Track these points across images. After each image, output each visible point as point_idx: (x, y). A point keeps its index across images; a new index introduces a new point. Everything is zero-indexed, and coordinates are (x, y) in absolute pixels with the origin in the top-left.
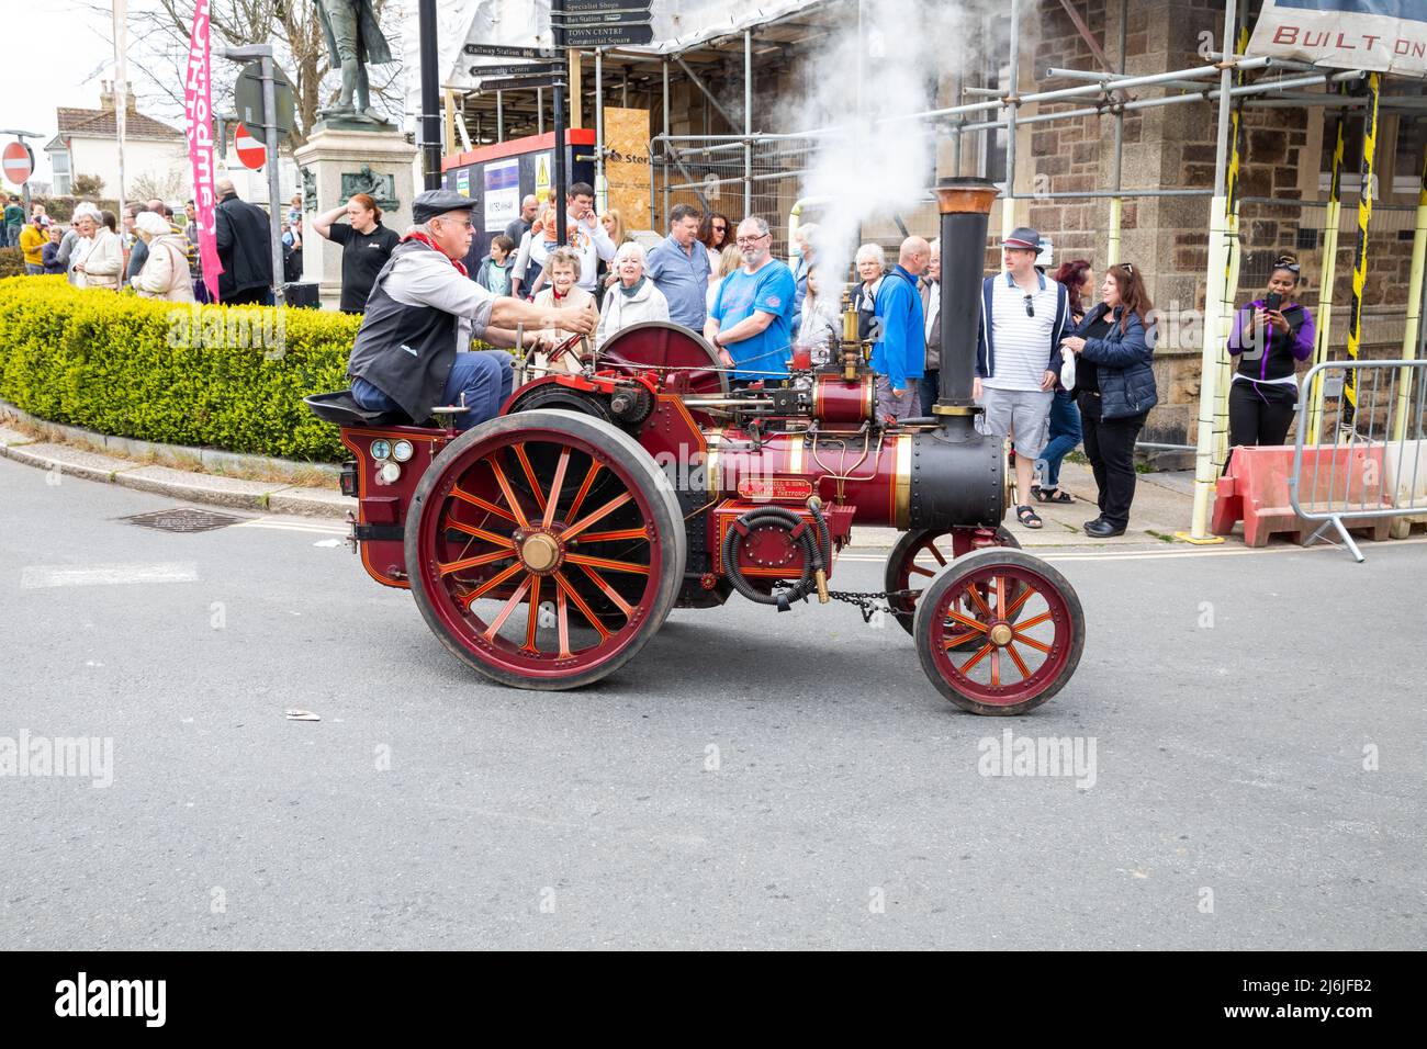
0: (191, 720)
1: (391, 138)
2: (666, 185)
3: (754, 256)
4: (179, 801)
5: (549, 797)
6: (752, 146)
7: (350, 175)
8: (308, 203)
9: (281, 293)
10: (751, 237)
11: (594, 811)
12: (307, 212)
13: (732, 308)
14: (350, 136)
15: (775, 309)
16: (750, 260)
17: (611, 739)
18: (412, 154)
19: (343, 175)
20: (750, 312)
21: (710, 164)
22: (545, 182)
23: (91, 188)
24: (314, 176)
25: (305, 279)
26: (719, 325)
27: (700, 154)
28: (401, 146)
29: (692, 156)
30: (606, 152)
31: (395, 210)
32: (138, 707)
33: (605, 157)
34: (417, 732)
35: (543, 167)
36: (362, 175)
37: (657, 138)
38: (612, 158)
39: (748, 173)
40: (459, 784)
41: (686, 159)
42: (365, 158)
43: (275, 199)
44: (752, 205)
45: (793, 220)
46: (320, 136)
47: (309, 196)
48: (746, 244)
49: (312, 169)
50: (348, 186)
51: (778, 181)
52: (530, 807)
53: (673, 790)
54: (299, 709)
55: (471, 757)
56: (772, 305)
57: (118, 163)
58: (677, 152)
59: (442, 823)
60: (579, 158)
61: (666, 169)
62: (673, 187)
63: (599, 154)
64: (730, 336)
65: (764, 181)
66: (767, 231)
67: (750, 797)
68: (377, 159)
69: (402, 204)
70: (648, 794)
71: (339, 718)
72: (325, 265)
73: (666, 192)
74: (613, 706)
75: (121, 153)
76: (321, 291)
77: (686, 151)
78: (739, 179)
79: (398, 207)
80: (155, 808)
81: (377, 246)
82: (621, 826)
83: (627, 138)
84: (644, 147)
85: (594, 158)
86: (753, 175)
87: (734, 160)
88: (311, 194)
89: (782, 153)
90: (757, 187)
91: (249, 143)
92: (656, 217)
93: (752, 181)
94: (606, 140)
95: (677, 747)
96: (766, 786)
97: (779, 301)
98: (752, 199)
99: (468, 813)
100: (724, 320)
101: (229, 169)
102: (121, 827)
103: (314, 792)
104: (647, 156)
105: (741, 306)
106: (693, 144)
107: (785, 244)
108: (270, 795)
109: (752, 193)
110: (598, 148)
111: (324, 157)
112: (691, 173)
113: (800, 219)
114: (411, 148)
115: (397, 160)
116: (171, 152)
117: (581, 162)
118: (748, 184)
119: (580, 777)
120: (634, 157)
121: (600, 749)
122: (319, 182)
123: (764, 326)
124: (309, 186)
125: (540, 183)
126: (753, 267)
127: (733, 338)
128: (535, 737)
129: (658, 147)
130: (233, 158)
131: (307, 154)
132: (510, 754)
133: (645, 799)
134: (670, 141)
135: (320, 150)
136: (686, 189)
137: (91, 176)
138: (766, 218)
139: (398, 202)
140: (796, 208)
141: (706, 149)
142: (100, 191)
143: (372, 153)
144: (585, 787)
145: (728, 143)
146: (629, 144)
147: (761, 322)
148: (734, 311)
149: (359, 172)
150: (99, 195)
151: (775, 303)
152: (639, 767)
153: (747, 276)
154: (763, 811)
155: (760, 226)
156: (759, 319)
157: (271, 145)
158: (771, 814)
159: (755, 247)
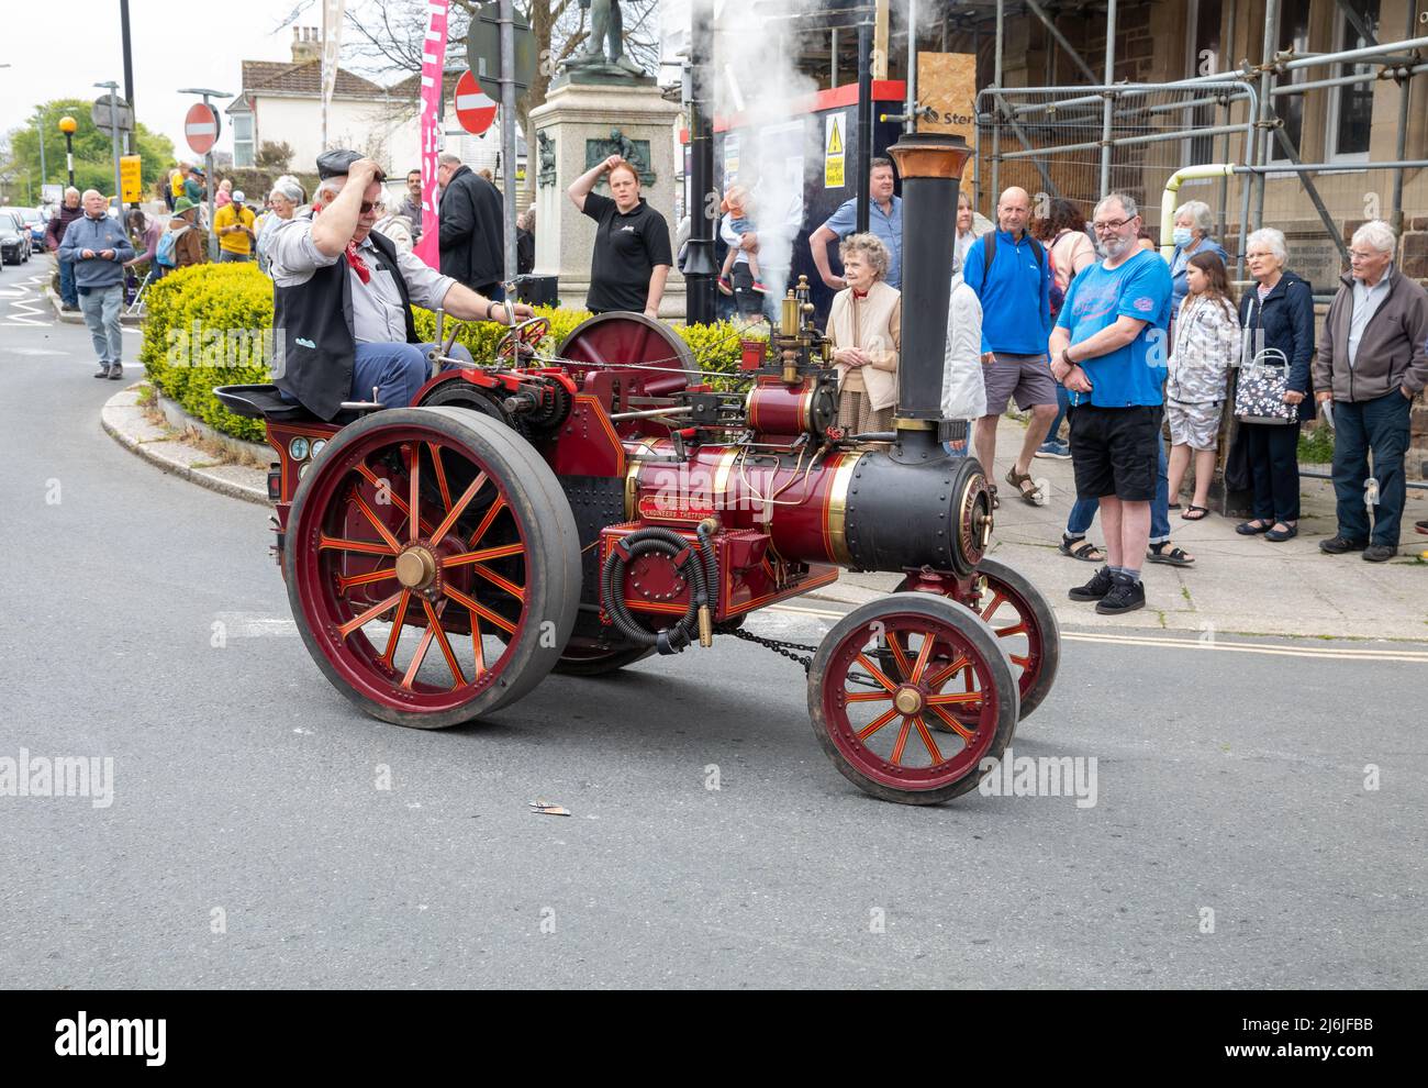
0: (418, 805)
1: (649, 94)
2: (995, 152)
3: (1118, 247)
4: (409, 902)
5: (860, 930)
6: (1114, 100)
7: (598, 141)
8: (544, 176)
9: (513, 287)
10: (1113, 223)
11: (918, 952)
12: (542, 187)
13: (1087, 314)
14: (599, 92)
15: (1146, 313)
16: (1112, 251)
17: (934, 862)
18: (673, 115)
19: (589, 141)
20: (1113, 318)
21: (1054, 124)
22: (838, 150)
23: (278, 158)
24: (553, 142)
25: (540, 271)
26: (1070, 337)
27: (1041, 112)
28: (658, 104)
29: (1030, 114)
30: (919, 110)
31: (650, 186)
32: (356, 785)
33: (916, 116)
34: (690, 837)
35: (835, 130)
36: (612, 141)
37: (986, 91)
38: (926, 118)
39: (1106, 136)
40: (744, 905)
41: (1022, 118)
42: (617, 120)
43: (510, 171)
44: (1110, 177)
45: (1168, 198)
46: (562, 93)
47: (545, 168)
48: (1106, 231)
49: (551, 134)
50: (594, 156)
51: (1144, 145)
52: (835, 941)
53: (1019, 934)
54: (544, 799)
55: (758, 873)
56: (1142, 309)
57: (321, 127)
58: (1012, 109)
59: (726, 953)
60: (883, 118)
61: (996, 131)
62: (1005, 155)
63: (909, 113)
64: (1087, 350)
65: (1126, 146)
66: (1135, 212)
67: (1122, 951)
68: (631, 121)
69: (659, 178)
70: (986, 937)
71: (594, 813)
72: (563, 254)
73: (995, 163)
74: (938, 820)
75: (325, 115)
76: (560, 286)
77: (1024, 107)
78: (1094, 144)
79: (653, 182)
80: (382, 908)
81: (631, 229)
82: (954, 974)
83: (945, 91)
84: (968, 104)
85: (902, 117)
86: (1113, 137)
87: (1086, 119)
88: (548, 165)
89: (1153, 109)
90: (1118, 154)
91: (480, 101)
92: (981, 194)
93: (1113, 147)
94: (919, 95)
95: (1022, 880)
96: (1143, 939)
97: (1151, 304)
98: (1111, 169)
99: (757, 943)
100: (1078, 330)
101: (447, 133)
102: (345, 928)
103: (569, 903)
104: (971, 115)
105: (1099, 312)
106: (1031, 98)
107: (1157, 229)
108: (517, 903)
109: (1111, 162)
110: (910, 103)
111: (566, 119)
112: (1029, 137)
113: (1178, 197)
114: (673, 106)
115: (656, 122)
116: (373, 114)
117: (887, 123)
118: (1106, 152)
119: (898, 909)
120: (955, 117)
121: (920, 875)
122: (558, 150)
123: (1131, 337)
124: (546, 155)
125: (832, 151)
126: (1115, 261)
127: (1089, 353)
128: (837, 853)
129: (987, 103)
130: (452, 122)
131: (546, 115)
132: (808, 873)
133: (984, 942)
134: (1002, 95)
135: (561, 110)
136: (1023, 157)
137: (279, 143)
138: (1130, 194)
139: (655, 175)
140: (1172, 181)
141: (1051, 104)
142: (288, 162)
143: (624, 113)
144: (905, 922)
145: (1082, 96)
146: (948, 99)
147: (1128, 332)
148: (1090, 318)
149: (608, 137)
150: (286, 167)
151: (1146, 306)
152: (974, 901)
153: (1110, 272)
154: (1141, 971)
155: (1125, 206)
156: (1124, 326)
157: (508, 105)
158: (1151, 976)
159: (1118, 235)
